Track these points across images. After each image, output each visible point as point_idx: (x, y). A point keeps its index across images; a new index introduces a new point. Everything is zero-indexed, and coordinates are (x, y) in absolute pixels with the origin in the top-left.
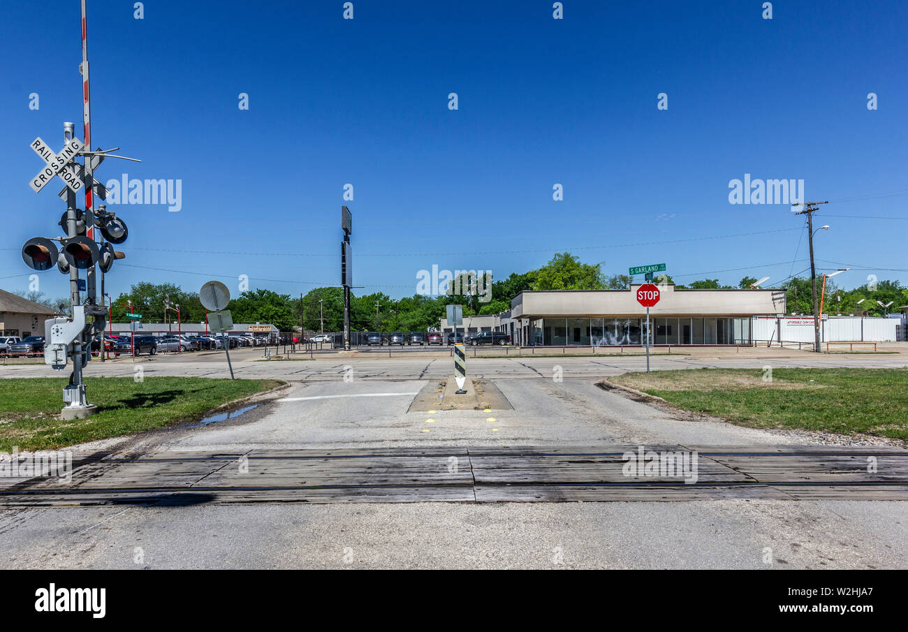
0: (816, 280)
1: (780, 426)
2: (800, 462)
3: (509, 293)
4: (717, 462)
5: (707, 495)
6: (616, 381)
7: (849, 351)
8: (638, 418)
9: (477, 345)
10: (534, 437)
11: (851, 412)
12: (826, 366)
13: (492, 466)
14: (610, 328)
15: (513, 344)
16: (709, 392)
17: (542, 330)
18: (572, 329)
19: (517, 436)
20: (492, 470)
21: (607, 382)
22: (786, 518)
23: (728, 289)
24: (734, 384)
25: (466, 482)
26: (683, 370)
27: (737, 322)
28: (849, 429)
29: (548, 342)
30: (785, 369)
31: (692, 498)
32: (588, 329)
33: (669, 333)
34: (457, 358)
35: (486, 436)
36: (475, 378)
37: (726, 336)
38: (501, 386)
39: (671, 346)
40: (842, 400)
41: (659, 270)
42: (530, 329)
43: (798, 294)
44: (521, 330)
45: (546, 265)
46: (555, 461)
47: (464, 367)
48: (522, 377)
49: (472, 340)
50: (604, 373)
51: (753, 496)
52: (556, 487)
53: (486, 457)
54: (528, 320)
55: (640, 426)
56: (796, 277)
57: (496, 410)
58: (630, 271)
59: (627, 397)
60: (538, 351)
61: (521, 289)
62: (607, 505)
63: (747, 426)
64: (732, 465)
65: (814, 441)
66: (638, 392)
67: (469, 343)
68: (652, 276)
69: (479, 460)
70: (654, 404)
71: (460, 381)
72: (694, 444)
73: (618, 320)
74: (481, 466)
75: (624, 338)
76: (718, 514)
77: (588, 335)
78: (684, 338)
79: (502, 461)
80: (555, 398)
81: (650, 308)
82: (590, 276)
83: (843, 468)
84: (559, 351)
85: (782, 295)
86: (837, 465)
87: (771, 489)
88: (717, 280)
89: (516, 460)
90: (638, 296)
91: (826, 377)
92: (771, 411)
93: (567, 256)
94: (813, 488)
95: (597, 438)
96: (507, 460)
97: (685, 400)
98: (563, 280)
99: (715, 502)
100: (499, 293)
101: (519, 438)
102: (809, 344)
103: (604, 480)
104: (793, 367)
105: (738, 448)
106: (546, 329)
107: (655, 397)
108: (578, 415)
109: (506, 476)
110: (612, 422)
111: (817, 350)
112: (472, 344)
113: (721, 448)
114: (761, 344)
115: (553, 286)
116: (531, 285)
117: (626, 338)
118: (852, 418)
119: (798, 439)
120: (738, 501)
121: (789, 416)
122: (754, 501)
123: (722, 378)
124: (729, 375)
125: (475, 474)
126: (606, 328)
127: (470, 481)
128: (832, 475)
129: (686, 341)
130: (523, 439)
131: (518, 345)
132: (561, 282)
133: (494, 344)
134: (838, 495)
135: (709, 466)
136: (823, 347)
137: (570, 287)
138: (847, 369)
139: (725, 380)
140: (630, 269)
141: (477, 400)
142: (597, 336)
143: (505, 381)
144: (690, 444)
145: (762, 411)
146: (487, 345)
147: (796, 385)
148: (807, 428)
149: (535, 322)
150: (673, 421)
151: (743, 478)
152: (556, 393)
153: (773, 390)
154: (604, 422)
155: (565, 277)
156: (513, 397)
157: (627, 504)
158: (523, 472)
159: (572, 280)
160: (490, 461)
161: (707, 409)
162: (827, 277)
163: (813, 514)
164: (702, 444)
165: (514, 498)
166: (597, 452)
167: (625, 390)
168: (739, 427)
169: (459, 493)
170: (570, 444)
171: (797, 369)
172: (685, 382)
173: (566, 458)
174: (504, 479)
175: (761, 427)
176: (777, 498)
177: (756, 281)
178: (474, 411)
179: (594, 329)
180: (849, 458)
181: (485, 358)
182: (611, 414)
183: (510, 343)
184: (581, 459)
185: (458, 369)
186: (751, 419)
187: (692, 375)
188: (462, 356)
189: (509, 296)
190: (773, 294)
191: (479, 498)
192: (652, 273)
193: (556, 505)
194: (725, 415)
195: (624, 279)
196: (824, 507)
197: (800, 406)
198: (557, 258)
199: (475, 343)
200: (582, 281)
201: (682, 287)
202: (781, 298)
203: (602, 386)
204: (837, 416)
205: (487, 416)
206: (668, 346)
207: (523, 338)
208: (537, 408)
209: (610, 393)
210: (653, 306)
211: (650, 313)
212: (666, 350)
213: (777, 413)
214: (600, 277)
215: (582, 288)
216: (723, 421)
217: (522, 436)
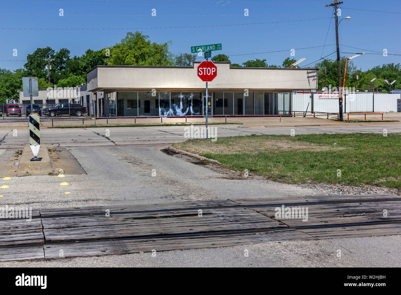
0: (341, 62)
1: (309, 181)
2: (321, 209)
3: (85, 68)
4: (258, 212)
5: (248, 240)
6: (179, 147)
7: (364, 120)
8: (196, 178)
9: (55, 116)
10: (104, 198)
11: (362, 168)
12: (346, 132)
13: (63, 225)
14: (176, 101)
15: (89, 115)
16: (256, 154)
17: (116, 103)
18: (142, 102)
19: (87, 197)
20: (61, 230)
21: (171, 148)
22: (308, 254)
23: (274, 68)
24: (276, 148)
25: (37, 241)
26: (236, 137)
27: (280, 96)
28: (360, 182)
29: (121, 113)
30: (316, 135)
31: (236, 243)
32: (157, 101)
33: (226, 105)
34: (32, 127)
35: (58, 199)
36: (51, 147)
37: (272, 108)
38: (76, 153)
39: (227, 117)
40: (356, 159)
41: (216, 50)
42: (104, 101)
43: (328, 73)
44: (96, 102)
45: (119, 42)
46: (121, 219)
47: (39, 136)
48: (96, 144)
49: (50, 111)
50: (169, 140)
51: (284, 238)
52: (121, 241)
53: (57, 218)
54: (103, 93)
55: (197, 185)
56: (326, 58)
57: (69, 175)
58: (192, 50)
59: (188, 160)
60: (112, 121)
61: (97, 64)
62: (164, 253)
63: (284, 182)
64: (269, 214)
65: (334, 192)
66: (197, 156)
67: (47, 114)
68: (210, 54)
69: (51, 221)
70: (210, 166)
71: (35, 149)
72: (241, 198)
73: (183, 93)
74: (52, 226)
75: (188, 109)
76: (256, 255)
77: (157, 107)
78: (238, 110)
79: (72, 221)
80: (125, 163)
81: (209, 82)
82: (158, 54)
83: (353, 212)
84: (131, 121)
85: (315, 74)
86: (348, 210)
87: (298, 232)
88: (265, 60)
89: (85, 219)
90: (199, 71)
91: (346, 141)
92: (303, 169)
93: (138, 36)
94: (330, 229)
95: (160, 197)
96: (77, 220)
97: (236, 162)
98: (135, 57)
99: (254, 246)
100: (76, 67)
101: (89, 200)
102: (335, 114)
103: (164, 232)
104: (322, 133)
105: (275, 200)
106: (120, 101)
107: (211, 160)
108: (144, 177)
109: (75, 234)
110: (173, 182)
111: (340, 119)
112: (50, 115)
113: (262, 200)
114: (299, 115)
115: (126, 62)
116: (105, 60)
117: (190, 109)
118: (362, 173)
119: (322, 191)
120: (272, 244)
121: (317, 173)
122: (284, 243)
123: (267, 143)
124: (272, 140)
125: (46, 233)
126: (173, 101)
127: (41, 241)
128: (344, 218)
129: (240, 112)
130: (93, 200)
131: (93, 116)
132: (133, 59)
133: (71, 115)
134: (348, 233)
135: (251, 216)
136: (345, 117)
137: (141, 63)
138: (361, 134)
139: (269, 144)
140: (192, 47)
141: (52, 166)
142: (165, 107)
143: (80, 148)
144: (237, 198)
145: (296, 169)
146: (64, 116)
147: (323, 147)
148: (329, 182)
149: (109, 95)
150: (225, 180)
151: (277, 224)
152: (126, 158)
153: (305, 152)
154: (167, 183)
155: (136, 54)
156: (85, 163)
157: (182, 252)
158: (91, 230)
159: (143, 57)
160: (61, 221)
161: (253, 168)
162: (348, 59)
163: (328, 250)
164: (247, 198)
165: (81, 253)
166: (159, 208)
167: (186, 155)
168: (277, 183)
169: (29, 252)
170: (136, 203)
171: (325, 135)
172: (236, 147)
173: (131, 215)
174: (73, 237)
175: (294, 183)
176: (302, 239)
177: (295, 61)
178: (48, 176)
179: (162, 101)
180: (358, 204)
181: (63, 128)
182: (173, 175)
183: (86, 114)
184: (145, 215)
185: (33, 138)
186: (287, 176)
187: (243, 141)
188: (37, 125)
189: (85, 71)
190: (308, 73)
191: (48, 255)
192: (210, 52)
193: (120, 257)
194: (267, 173)
195: (189, 57)
196: (337, 244)
197: (325, 164)
198: (130, 36)
199: (53, 115)
200: (152, 58)
201: (237, 65)
202: (314, 76)
203: (168, 152)
204: (352, 172)
205: (62, 180)
206: (224, 117)
207: (98, 109)
208: (108, 172)
209: (174, 158)
210: (211, 81)
211: (209, 87)
212: (223, 120)
213: (308, 171)
214: (167, 54)
215: (152, 65)
216: (265, 178)
217: (93, 198)
